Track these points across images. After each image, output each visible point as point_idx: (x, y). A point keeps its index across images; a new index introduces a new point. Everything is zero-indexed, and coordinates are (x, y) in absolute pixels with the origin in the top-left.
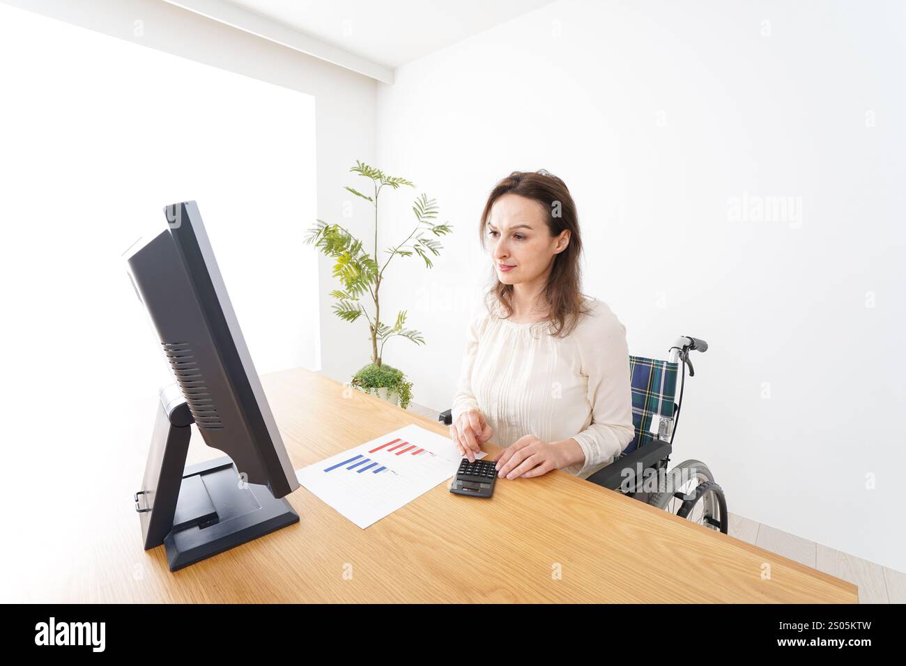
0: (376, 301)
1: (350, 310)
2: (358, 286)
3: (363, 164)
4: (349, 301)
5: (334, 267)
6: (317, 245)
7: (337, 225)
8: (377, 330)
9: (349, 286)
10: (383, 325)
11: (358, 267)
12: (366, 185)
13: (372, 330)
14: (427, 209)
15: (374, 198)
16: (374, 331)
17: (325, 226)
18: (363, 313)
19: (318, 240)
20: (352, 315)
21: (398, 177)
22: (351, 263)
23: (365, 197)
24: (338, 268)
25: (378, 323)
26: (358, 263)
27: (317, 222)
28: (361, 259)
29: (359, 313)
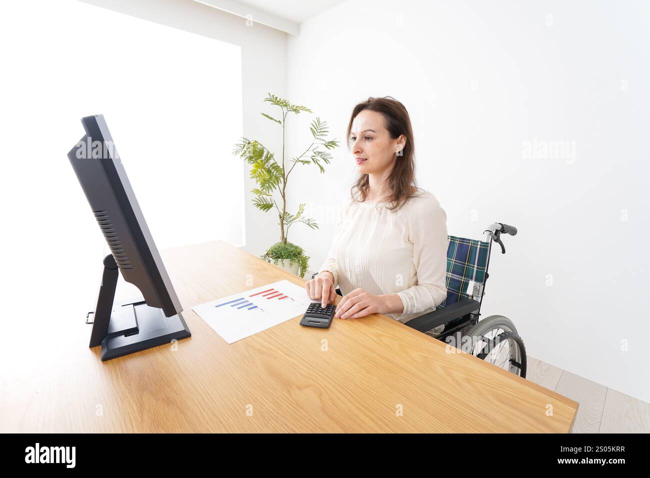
0: (284, 197)
1: (265, 203)
2: (269, 185)
3: (273, 96)
4: (265, 196)
5: (251, 171)
6: (242, 156)
7: (256, 142)
8: (284, 217)
9: (263, 185)
10: (289, 214)
11: (269, 171)
12: (276, 111)
13: (281, 217)
14: (320, 129)
15: (282, 121)
16: (282, 218)
17: (248, 142)
18: (274, 205)
19: (243, 152)
20: (267, 207)
21: (300, 106)
22: (264, 169)
23: (276, 121)
24: (254, 172)
25: (284, 212)
26: (269, 169)
27: (242, 139)
28: (271, 165)
29: (271, 206)
